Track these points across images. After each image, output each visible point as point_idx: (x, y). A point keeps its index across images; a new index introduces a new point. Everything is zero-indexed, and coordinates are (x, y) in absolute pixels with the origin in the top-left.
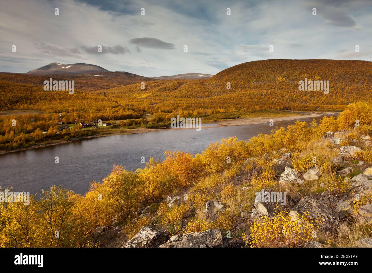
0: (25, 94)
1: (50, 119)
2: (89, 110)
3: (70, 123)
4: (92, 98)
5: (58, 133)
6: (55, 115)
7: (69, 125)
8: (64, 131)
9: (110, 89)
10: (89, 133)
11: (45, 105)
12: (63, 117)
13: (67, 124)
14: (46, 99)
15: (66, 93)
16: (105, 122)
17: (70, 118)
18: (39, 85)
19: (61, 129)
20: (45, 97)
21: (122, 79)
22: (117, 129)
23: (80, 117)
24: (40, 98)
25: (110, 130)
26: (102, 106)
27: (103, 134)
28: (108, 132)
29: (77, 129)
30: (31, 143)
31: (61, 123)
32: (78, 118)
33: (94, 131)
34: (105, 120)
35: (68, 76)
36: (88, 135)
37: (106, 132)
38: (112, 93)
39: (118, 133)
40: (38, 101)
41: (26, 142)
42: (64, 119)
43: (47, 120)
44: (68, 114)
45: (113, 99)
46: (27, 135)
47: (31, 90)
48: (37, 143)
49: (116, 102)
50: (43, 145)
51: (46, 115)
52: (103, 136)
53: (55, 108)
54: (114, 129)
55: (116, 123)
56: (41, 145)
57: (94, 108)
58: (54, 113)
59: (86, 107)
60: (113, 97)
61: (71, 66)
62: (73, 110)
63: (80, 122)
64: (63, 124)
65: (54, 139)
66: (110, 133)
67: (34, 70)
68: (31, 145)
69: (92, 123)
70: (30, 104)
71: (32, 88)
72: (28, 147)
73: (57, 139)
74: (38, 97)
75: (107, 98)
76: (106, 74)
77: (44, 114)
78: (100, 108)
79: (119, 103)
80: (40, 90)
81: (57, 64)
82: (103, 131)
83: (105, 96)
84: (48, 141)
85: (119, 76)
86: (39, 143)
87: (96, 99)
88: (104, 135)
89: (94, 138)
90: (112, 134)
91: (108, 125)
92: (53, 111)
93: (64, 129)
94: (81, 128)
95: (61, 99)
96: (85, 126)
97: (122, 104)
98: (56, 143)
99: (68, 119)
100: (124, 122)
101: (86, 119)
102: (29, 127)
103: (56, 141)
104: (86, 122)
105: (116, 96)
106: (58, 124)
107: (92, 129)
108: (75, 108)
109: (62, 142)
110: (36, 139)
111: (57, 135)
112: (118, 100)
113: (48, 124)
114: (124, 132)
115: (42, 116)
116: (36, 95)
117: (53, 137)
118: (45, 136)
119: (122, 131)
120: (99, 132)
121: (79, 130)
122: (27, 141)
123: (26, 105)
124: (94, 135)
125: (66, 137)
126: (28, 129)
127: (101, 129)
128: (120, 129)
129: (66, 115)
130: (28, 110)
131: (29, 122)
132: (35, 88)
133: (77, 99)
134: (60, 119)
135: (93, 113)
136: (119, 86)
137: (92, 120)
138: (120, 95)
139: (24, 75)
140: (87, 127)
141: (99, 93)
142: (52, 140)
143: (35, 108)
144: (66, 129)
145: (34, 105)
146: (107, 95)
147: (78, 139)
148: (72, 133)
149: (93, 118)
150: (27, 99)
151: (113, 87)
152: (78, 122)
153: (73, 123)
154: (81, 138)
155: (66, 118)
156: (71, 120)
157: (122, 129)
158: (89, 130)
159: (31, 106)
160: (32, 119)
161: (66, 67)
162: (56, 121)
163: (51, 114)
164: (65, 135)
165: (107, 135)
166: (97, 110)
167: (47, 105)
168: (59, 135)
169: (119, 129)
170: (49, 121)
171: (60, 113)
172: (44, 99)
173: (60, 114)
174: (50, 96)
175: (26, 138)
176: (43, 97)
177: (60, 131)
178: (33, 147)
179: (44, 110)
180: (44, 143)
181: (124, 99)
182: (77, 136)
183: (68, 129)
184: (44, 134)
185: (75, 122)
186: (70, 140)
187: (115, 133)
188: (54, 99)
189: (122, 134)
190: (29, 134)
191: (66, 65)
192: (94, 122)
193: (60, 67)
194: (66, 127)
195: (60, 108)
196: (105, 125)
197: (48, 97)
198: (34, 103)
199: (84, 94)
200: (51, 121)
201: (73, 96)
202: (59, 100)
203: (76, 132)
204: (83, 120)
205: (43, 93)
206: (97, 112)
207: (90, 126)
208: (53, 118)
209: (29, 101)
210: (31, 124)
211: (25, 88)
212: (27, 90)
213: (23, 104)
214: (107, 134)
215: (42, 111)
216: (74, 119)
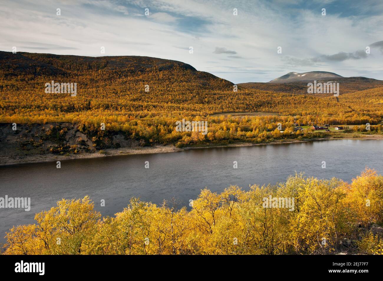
0: (267, 99)
1: (287, 121)
2: (321, 115)
3: (303, 125)
4: (324, 103)
5: (293, 133)
6: (291, 118)
7: (302, 127)
8: (298, 132)
9: (343, 95)
10: (321, 135)
11: (282, 109)
12: (297, 119)
13: (301, 125)
14: (283, 104)
15: (301, 98)
16: (337, 126)
17: (304, 121)
18: (278, 92)
19: (295, 130)
20: (283, 102)
21: (358, 85)
22: (350, 134)
23: (313, 120)
24: (278, 103)
25: (342, 134)
26: (334, 111)
27: (334, 137)
28: (339, 136)
29: (310, 131)
30: (271, 139)
31: (295, 124)
32: (310, 121)
33: (326, 133)
34: (337, 125)
35: (303, 83)
36: (319, 137)
37: (338, 136)
38: (345, 98)
39: (351, 137)
40: (277, 105)
41: (267, 139)
42: (298, 121)
43: (284, 122)
44: (302, 117)
45: (346, 104)
46: (268, 133)
47: (272, 96)
48: (275, 140)
49: (349, 107)
50: (279, 142)
51: (283, 117)
52: (334, 139)
53: (290, 111)
54: (346, 134)
55: (348, 128)
56: (278, 142)
57: (326, 112)
58: (289, 116)
59: (318, 111)
60: (346, 102)
61: (306, 74)
62: (306, 113)
63: (312, 124)
64: (297, 125)
65: (289, 138)
66: (342, 137)
67: (275, 79)
68: (271, 141)
69: (323, 126)
70: (271, 107)
71: (273, 95)
72: (268, 142)
73: (291, 138)
74: (277, 102)
75: (340, 103)
76: (340, 80)
77: (282, 116)
78: (332, 113)
79: (352, 108)
80: (279, 96)
81: (294, 73)
82: (335, 135)
83: (338, 101)
84: (284, 139)
85: (354, 81)
86: (277, 140)
87: (329, 104)
88: (336, 139)
89: (325, 140)
90: (344, 138)
91: (340, 129)
92: (288, 114)
93: (298, 130)
94: (313, 130)
95: (296, 104)
96: (317, 129)
97: (356, 109)
98: (291, 141)
99: (301, 121)
100: (358, 128)
101: (318, 122)
102: (270, 127)
103: (291, 140)
104: (318, 125)
105: (349, 101)
106: (293, 125)
107: (323, 132)
108: (308, 112)
109: (295, 141)
110: (274, 136)
111: (292, 134)
112: (352, 105)
113: (285, 125)
114: (357, 137)
115: (280, 118)
116: (276, 100)
117: (288, 136)
118: (282, 135)
119: (355, 136)
120: (331, 135)
121: (312, 132)
122: (268, 137)
123: (267, 108)
124: (325, 137)
125: (299, 137)
126: (268, 128)
127: (333, 132)
128: (353, 134)
129: (300, 118)
130: (269, 112)
131: (270, 122)
132: (275, 94)
133: (310, 104)
134: (295, 121)
135: (326, 117)
136: (354, 91)
137: (324, 124)
138: (353, 100)
139: (267, 84)
140: (318, 130)
141: (332, 98)
142: (287, 138)
143: (274, 111)
144: (300, 130)
145: (273, 108)
146: (340, 100)
147: (310, 140)
148: (305, 134)
149: (325, 122)
150: (268, 103)
151: (347, 92)
152: (310, 125)
153: (305, 126)
154: (312, 139)
155: (300, 121)
156: (304, 123)
157: (356, 134)
158: (321, 133)
159: (270, 110)
160: (272, 120)
161: (302, 76)
162: (291, 123)
163: (287, 117)
164: (298, 135)
165: (339, 139)
166: (329, 114)
167: (284, 108)
168: (293, 135)
169: (351, 134)
170: (285, 123)
171: (294, 115)
172: (281, 103)
173: (295, 117)
174: (286, 101)
175: (267, 135)
176: (281, 102)
177: (295, 132)
178: (272, 143)
179: (281, 113)
180: (280, 141)
181: (359, 105)
182: (310, 137)
183: (301, 131)
184: (281, 133)
185: (308, 124)
186: (302, 140)
187: (347, 138)
188: (290, 104)
189: (354, 139)
190: (269, 132)
191: (301, 74)
192: (326, 126)
193: (296, 75)
194: (300, 129)
195: (295, 112)
196: (337, 129)
197: (285, 102)
198: (273, 107)
199: (317, 99)
200: (287, 123)
201: (307, 101)
202: (294, 104)
203: (309, 133)
204: (315, 123)
205: (281, 99)
206: (329, 116)
207: (322, 129)
208: (289, 120)
209: (269, 105)
210: (271, 124)
211: (267, 94)
212: (269, 96)
213: (265, 107)
214: (338, 137)
215: (279, 114)
216: (307, 122)
